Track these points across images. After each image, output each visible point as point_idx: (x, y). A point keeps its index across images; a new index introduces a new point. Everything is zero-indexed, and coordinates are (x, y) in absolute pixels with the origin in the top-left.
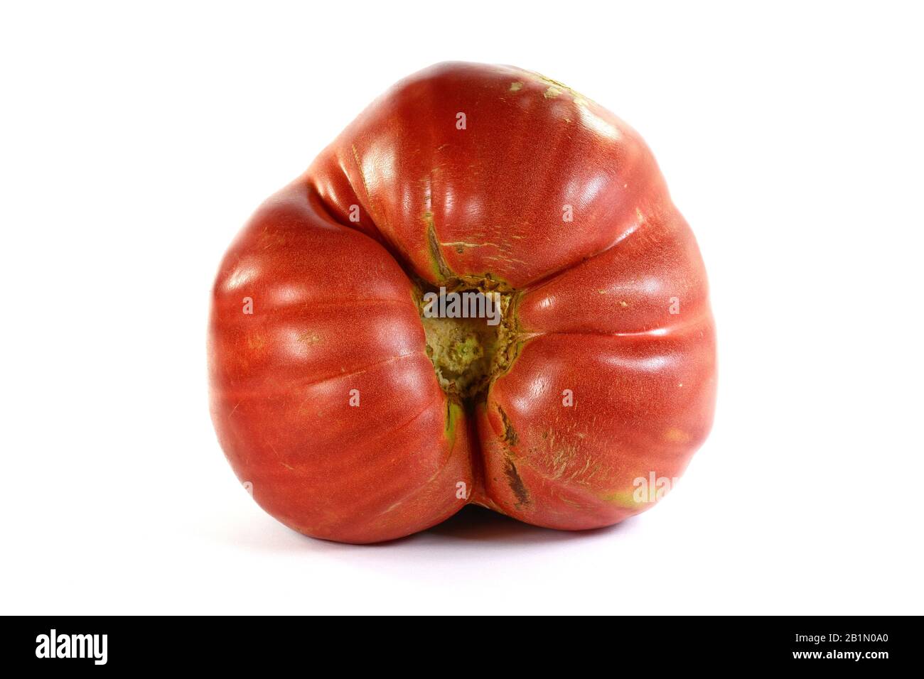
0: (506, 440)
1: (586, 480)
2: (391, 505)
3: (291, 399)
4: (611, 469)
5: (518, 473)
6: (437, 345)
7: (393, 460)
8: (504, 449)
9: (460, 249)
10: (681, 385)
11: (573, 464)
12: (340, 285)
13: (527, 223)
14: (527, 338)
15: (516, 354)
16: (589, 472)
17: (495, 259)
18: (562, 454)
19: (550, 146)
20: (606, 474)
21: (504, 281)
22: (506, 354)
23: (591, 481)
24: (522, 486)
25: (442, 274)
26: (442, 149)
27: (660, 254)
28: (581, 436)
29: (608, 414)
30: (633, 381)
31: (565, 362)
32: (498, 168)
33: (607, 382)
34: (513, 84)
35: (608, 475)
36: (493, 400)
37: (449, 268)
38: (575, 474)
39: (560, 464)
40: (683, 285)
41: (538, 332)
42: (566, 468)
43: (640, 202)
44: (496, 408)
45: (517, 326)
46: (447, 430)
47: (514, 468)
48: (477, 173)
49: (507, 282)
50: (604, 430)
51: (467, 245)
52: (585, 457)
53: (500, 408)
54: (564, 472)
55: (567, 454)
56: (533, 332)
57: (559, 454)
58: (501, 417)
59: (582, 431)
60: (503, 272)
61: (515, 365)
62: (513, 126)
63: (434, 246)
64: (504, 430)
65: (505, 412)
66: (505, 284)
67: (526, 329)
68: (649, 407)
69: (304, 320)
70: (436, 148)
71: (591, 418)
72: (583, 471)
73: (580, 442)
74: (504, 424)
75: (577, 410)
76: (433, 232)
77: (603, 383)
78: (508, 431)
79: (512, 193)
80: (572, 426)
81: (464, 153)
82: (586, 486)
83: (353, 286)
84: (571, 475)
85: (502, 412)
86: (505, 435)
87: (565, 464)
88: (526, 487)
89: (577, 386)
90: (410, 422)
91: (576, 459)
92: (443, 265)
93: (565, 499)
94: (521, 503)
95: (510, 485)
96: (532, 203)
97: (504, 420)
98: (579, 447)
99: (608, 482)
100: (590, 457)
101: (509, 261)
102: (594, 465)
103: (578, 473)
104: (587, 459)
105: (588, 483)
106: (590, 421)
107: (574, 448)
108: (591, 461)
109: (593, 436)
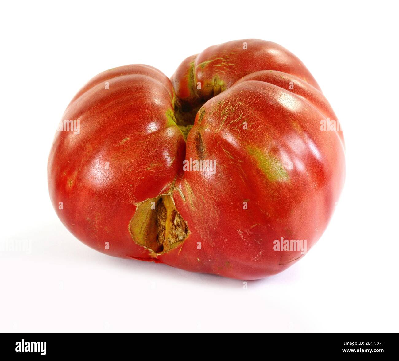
1: (238, 127)
4: (254, 124)
9: (203, 65)
11: (232, 116)
16: (239, 123)
17: (220, 65)
18: (227, 110)
21: (223, 83)
23: (241, 129)
28: (240, 103)
35: (251, 128)
38: (232, 122)
39: (224, 115)
42: (228, 118)
47: (200, 136)
51: (207, 62)
52: (240, 113)
54: (226, 121)
55: (229, 110)
57: (225, 110)
59: (241, 101)
72: (237, 121)
73: (238, 105)
80: (236, 99)
84: (229, 122)
87: (227, 115)
91: (234, 113)
98: (237, 107)
99: (251, 133)
100: (243, 113)
101: (226, 65)
102: (244, 119)
103: (233, 121)
104: (240, 114)
105: (239, 130)
106: (247, 98)
107: (234, 107)
108: (243, 116)
109: (246, 104)
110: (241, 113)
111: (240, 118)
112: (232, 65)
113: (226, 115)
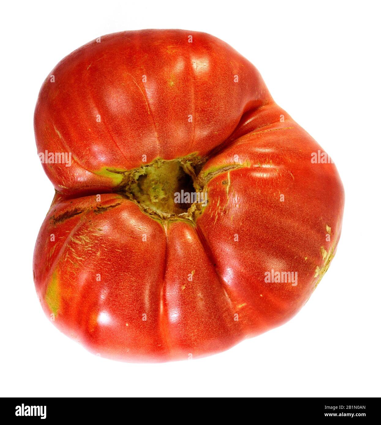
0: (98, 208)
1: (68, 258)
2: (60, 131)
3: (134, 68)
4: (74, 275)
5: (75, 216)
6: (161, 173)
7: (90, 130)
8: (92, 207)
9: (226, 183)
10: (127, 325)
11: (80, 248)
12: (206, 103)
13: (241, 224)
14: (164, 226)
15: (154, 218)
16: (73, 258)
17: (218, 205)
18: (87, 241)
19: (291, 244)
20: (71, 271)
21: (202, 212)
22: (153, 213)
23: (67, 261)
24: (66, 219)
25: (209, 174)
26: (291, 175)
27: (215, 317)
28: (98, 254)
29: (112, 271)
30: (132, 290)
31: (148, 245)
32: (277, 208)
33: (133, 272)
34: (330, 228)
35: (71, 273)
36: (124, 201)
37: (213, 178)
38: (73, 250)
40: (193, 332)
41: (168, 232)
42: (77, 244)
43: (250, 307)
44: (119, 202)
45: (172, 220)
46: (107, 170)
47: (79, 213)
48: (275, 195)
49: (202, 214)
50: (101, 269)
51: (228, 187)
52: (84, 256)
53: (119, 204)
54: (74, 243)
55: (87, 244)
56: (168, 229)
57: (87, 239)
58: (113, 204)
59: (102, 254)
60: (209, 210)
61: (146, 216)
62: (304, 221)
63: (227, 168)
64: (105, 206)
65: (117, 207)
66: (200, 213)
67: (170, 225)
68: (114, 300)
69: (184, 78)
70: (292, 172)
71: (110, 260)
72: (75, 255)
73: (95, 253)
74: (108, 206)
75: (116, 251)
76: (237, 167)
77: (133, 269)
78: (104, 208)
79: (261, 215)
80: (105, 248)
81: (288, 188)
82: (64, 259)
83: (204, 111)
84: (72, 247)
85: (116, 205)
86: (101, 207)
87: (80, 243)
88: (65, 221)
89: (132, 252)
90: (114, 141)
91: (83, 250)
92: (214, 175)
93: (56, 246)
94: (54, 220)
95: (67, 211)
96: (254, 228)
97: (111, 206)
98: (91, 252)
99: (66, 273)
100: (84, 260)
101: (217, 213)
102: (78, 262)
103: (73, 252)
104: (82, 257)
105: (66, 259)
106: (108, 259)
107: (90, 249)
108: (81, 261)
109: (98, 261)
110: (84, 258)
111: (78, 258)
112: (215, 220)
113: (80, 241)
